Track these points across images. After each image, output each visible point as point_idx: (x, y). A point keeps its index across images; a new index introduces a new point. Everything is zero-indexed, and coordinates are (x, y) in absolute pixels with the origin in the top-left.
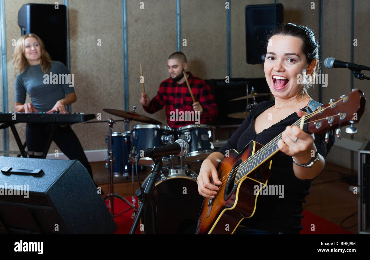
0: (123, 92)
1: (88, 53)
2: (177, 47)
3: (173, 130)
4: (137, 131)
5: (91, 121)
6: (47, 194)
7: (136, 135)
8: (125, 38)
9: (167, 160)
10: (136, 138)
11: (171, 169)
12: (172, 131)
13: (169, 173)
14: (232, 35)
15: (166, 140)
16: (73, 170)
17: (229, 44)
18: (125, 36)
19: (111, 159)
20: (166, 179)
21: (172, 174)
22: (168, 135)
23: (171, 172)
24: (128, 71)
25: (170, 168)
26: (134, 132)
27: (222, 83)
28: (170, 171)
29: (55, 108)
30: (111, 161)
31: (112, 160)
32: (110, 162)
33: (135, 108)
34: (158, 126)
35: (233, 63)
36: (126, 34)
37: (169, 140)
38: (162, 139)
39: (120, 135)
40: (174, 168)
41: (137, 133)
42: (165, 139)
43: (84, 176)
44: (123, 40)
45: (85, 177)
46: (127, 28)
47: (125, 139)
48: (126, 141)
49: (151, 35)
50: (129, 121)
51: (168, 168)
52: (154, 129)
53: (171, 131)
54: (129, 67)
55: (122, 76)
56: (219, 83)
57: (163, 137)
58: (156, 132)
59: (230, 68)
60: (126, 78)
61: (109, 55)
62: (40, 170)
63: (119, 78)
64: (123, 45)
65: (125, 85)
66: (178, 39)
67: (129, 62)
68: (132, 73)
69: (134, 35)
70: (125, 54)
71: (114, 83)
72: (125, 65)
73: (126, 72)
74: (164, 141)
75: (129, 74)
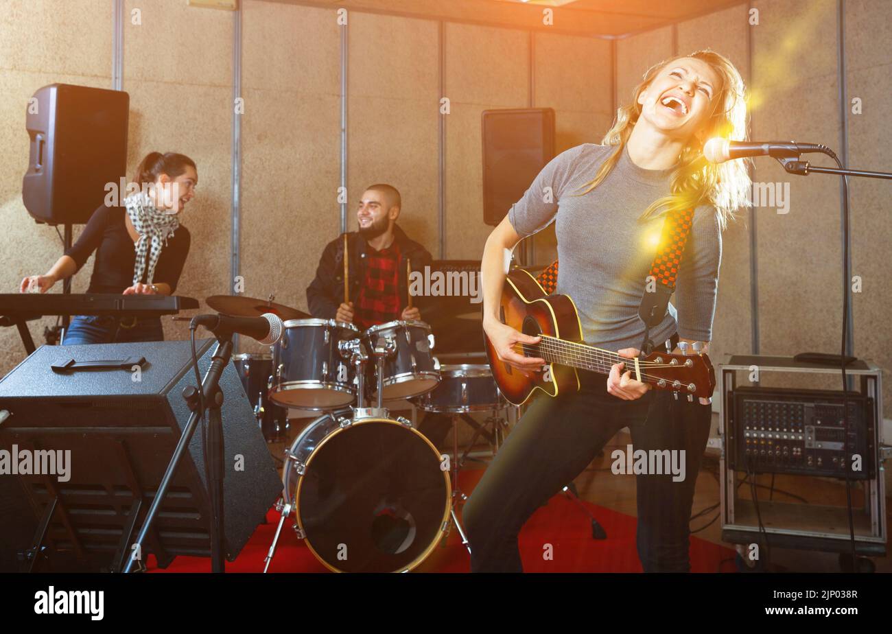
7: (285, 342)
8: (236, 173)
9: (348, 391)
10: (286, 347)
11: (358, 407)
13: (355, 413)
15: (349, 349)
18: (236, 168)
20: (351, 425)
21: (359, 416)
22: (351, 339)
23: (358, 412)
24: (240, 241)
25: (356, 406)
28: (356, 410)
36: (238, 165)
37: (353, 348)
38: (340, 347)
40: (364, 406)
42: (347, 348)
44: (232, 177)
46: (241, 152)
47: (247, 366)
48: (247, 371)
49: (288, 168)
51: (352, 405)
52: (323, 328)
54: (243, 233)
55: (228, 250)
57: (341, 343)
58: (328, 333)
59: (444, 241)
60: (236, 254)
61: (203, 206)
62: (141, 358)
63: (222, 253)
64: (231, 187)
65: (233, 269)
66: (343, 179)
67: (243, 223)
68: (249, 244)
69: (255, 166)
70: (236, 205)
71: (211, 264)
72: (236, 227)
73: (235, 242)
74: (344, 351)
75: (243, 246)
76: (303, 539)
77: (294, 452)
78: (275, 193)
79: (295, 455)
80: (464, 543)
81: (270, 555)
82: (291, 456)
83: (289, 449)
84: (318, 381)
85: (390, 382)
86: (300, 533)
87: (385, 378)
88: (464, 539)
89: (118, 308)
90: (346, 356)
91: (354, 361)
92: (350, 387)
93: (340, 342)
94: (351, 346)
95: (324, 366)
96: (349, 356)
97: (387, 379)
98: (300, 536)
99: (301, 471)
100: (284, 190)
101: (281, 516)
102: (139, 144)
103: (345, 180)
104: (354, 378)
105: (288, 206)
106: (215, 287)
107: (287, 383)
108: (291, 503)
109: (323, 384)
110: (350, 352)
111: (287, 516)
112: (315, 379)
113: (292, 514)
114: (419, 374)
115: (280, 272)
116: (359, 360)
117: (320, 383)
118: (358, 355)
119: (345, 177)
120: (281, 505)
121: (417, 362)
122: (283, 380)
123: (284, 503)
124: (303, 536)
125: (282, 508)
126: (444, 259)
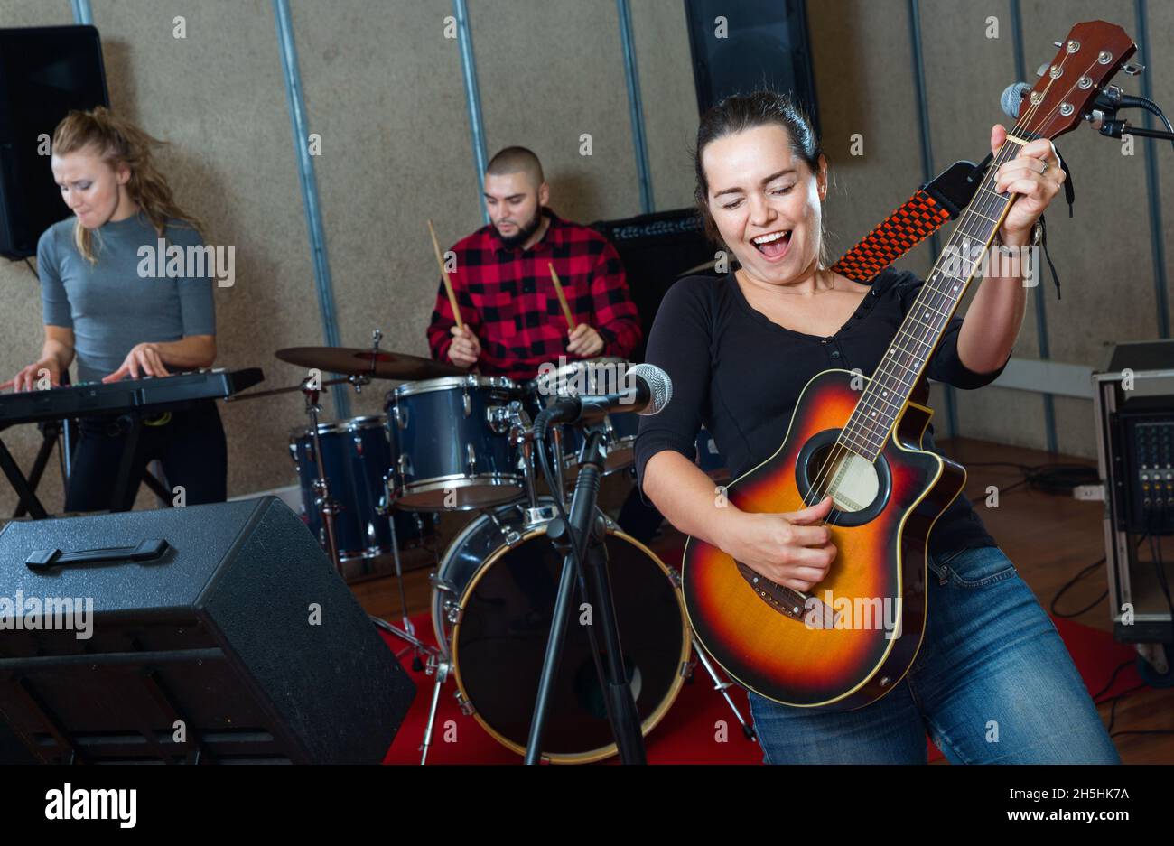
0: (315, 297)
1: (185, 180)
2: (473, 133)
3: (519, 386)
4: (406, 405)
5: (252, 390)
6: (200, 607)
7: (404, 418)
8: (299, 120)
9: (512, 482)
10: (406, 426)
11: (531, 507)
12: (515, 389)
13: (527, 518)
14: (642, 72)
15: (504, 419)
16: (265, 530)
17: (636, 104)
18: (297, 111)
19: (326, 505)
20: (521, 539)
21: (534, 522)
22: (505, 403)
23: (532, 516)
24: (320, 226)
25: (527, 506)
26: (396, 409)
27: (630, 229)
28: (529, 512)
29: (128, 364)
30: (326, 511)
31: (330, 508)
32: (325, 514)
33: (380, 336)
34: (471, 378)
35: (656, 165)
36: (300, 108)
37: (511, 418)
38: (490, 417)
39: (333, 430)
40: (539, 504)
41: (406, 410)
42: (501, 417)
43: (299, 545)
44: (294, 129)
45: (303, 547)
46: (299, 85)
47: (357, 440)
48: (359, 446)
49: (382, 99)
50: (365, 381)
51: (520, 505)
52: (458, 391)
53: (513, 389)
54: (324, 214)
55: (307, 244)
56: (619, 233)
57: (491, 411)
58: (468, 398)
59: (648, 180)
60: (320, 250)
61: (255, 181)
62: (160, 542)
63: (297, 251)
64: (294, 143)
65: (319, 273)
66: (473, 104)
67: (322, 198)
68: (337, 231)
69: (328, 105)
70: (306, 171)
71: (283, 271)
72: (312, 207)
73: (315, 230)
74: (497, 423)
75: (328, 236)
76: (472, 716)
77: (443, 577)
78: (367, 142)
79: (446, 582)
80: (717, 688)
81: (427, 742)
82: (440, 586)
83: (436, 572)
84: (463, 476)
85: (575, 459)
86: (465, 707)
87: (566, 454)
88: (718, 682)
89: (137, 404)
90: (501, 430)
91: (514, 439)
92: (515, 476)
93: (489, 410)
94: (507, 415)
95: (469, 448)
96: (505, 429)
97: (571, 455)
98: (467, 711)
99: (454, 617)
100: (380, 137)
101: (436, 682)
102: (134, 94)
103: (476, 107)
104: (518, 460)
105: (391, 160)
106: (295, 306)
107: (416, 483)
108: (448, 661)
109: (471, 479)
110: (507, 423)
111: (445, 681)
112: (459, 473)
113: (450, 677)
114: (619, 442)
115: (395, 268)
116: (521, 436)
117: (467, 478)
118: (519, 428)
119: (475, 100)
120: (433, 665)
121: (613, 426)
122: (409, 478)
123: (437, 662)
124: (471, 712)
125: (436, 670)
126: (652, 211)
